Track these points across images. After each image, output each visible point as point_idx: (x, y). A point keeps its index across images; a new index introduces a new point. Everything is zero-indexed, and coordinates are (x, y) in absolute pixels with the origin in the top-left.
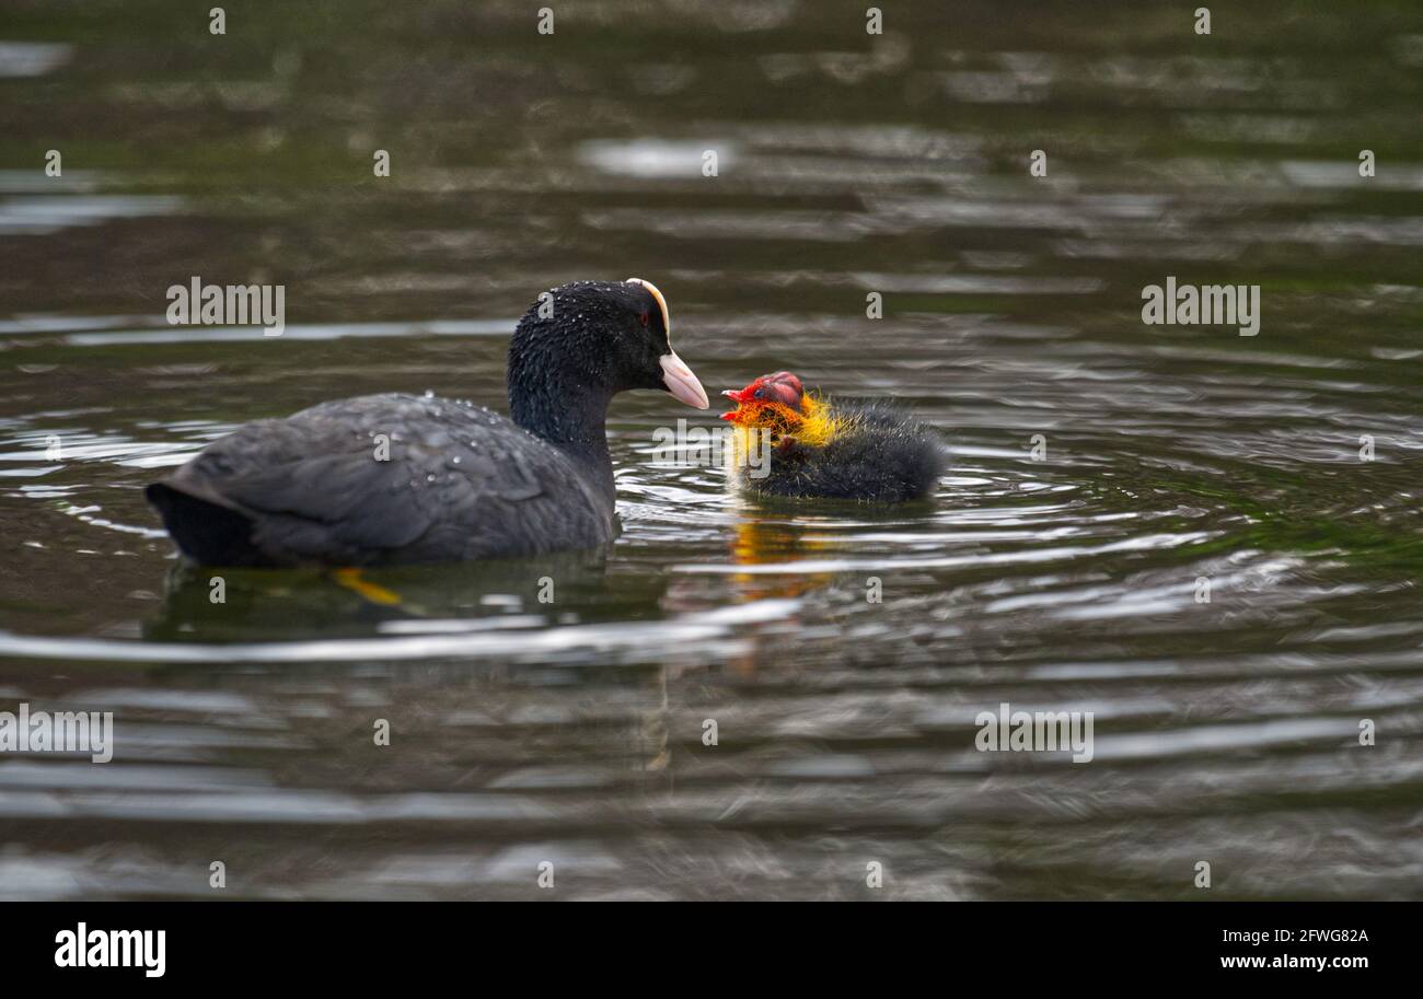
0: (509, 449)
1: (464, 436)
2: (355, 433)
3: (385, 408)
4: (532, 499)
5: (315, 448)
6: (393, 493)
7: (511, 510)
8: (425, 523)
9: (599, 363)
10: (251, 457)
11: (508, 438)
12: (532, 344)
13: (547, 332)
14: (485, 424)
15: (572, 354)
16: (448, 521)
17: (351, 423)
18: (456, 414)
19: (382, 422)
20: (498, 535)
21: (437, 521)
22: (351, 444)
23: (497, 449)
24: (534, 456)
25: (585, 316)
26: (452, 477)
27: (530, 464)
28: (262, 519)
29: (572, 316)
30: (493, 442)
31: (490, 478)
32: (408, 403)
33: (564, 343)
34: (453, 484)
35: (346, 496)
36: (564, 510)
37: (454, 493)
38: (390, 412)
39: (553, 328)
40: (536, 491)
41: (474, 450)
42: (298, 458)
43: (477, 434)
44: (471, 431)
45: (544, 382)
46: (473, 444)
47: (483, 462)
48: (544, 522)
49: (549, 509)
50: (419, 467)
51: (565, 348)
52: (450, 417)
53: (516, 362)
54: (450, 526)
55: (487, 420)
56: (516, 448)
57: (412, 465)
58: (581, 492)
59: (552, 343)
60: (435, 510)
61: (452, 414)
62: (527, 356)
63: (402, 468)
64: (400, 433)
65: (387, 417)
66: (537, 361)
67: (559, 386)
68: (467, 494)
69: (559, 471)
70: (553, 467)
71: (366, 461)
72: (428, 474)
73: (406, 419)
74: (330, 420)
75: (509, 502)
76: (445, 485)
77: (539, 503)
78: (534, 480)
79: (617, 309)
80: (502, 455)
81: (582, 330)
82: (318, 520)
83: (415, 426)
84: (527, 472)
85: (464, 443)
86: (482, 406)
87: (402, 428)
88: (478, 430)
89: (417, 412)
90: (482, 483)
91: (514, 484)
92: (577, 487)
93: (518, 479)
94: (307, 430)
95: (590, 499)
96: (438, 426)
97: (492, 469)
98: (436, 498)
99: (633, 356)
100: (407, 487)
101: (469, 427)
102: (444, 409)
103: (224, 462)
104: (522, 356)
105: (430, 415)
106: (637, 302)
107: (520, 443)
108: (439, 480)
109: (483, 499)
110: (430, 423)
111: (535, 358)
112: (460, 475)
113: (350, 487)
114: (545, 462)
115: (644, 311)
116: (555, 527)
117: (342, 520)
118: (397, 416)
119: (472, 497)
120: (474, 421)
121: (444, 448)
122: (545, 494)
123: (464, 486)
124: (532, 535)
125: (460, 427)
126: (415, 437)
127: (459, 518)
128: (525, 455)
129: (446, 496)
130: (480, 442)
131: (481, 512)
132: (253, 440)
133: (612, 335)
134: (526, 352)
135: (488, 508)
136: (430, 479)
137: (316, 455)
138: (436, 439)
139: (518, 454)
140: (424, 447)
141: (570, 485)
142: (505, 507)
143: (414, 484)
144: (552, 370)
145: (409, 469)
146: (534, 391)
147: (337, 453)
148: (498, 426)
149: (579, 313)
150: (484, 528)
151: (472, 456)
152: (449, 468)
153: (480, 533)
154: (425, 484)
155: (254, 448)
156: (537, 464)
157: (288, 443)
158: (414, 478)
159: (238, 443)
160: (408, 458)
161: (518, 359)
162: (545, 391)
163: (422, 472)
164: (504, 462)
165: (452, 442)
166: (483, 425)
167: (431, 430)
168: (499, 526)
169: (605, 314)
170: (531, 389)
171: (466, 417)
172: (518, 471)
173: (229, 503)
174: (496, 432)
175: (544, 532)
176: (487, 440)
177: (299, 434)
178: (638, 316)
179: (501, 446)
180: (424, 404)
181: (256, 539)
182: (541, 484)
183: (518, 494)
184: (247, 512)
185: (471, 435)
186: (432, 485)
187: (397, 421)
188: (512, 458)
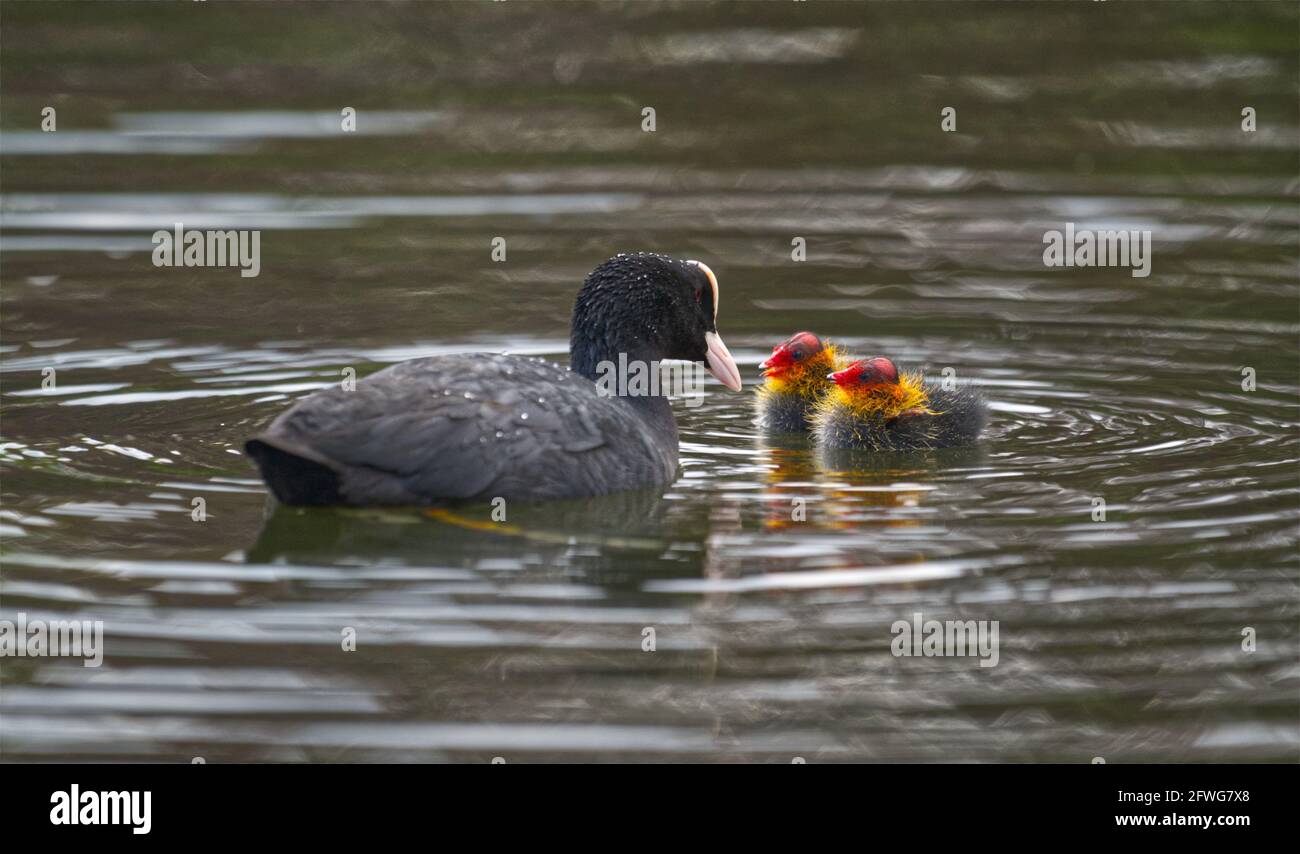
0: (576, 404)
1: (532, 393)
2: (432, 392)
3: (462, 366)
4: (594, 449)
5: (395, 407)
6: (462, 448)
7: (574, 462)
8: (492, 476)
9: (657, 321)
10: (336, 416)
11: (574, 394)
12: (598, 294)
13: (613, 285)
14: (554, 381)
15: (633, 307)
16: (513, 474)
17: (430, 383)
18: (528, 372)
19: (457, 381)
20: (561, 485)
21: (502, 474)
22: (428, 403)
23: (563, 404)
24: (598, 409)
25: (649, 277)
26: (518, 433)
27: (594, 417)
28: (349, 471)
29: (638, 275)
30: (559, 398)
31: (555, 432)
32: (484, 362)
33: (627, 296)
34: (520, 439)
35: (418, 452)
36: (625, 460)
37: (519, 448)
38: (466, 370)
39: (619, 281)
40: (599, 441)
41: (541, 406)
42: (379, 415)
43: (545, 391)
44: (540, 388)
45: (604, 330)
46: (541, 400)
47: (550, 418)
48: (605, 474)
49: (610, 459)
50: (488, 424)
51: (628, 300)
52: (520, 375)
53: (581, 309)
54: (514, 478)
55: (557, 378)
56: (582, 403)
57: (483, 423)
58: (642, 441)
59: (616, 294)
60: (501, 464)
61: (522, 371)
62: (591, 304)
63: (473, 426)
64: (473, 392)
65: (463, 376)
66: (601, 309)
67: (618, 334)
68: (532, 449)
69: (622, 422)
70: (616, 419)
71: (439, 419)
72: (498, 430)
73: (481, 377)
74: (411, 379)
75: (572, 453)
76: (512, 441)
77: (601, 454)
78: (597, 432)
79: (676, 278)
80: (567, 409)
81: (645, 288)
82: (394, 473)
83: (487, 383)
84: (591, 425)
85: (532, 400)
86: (553, 363)
87: (475, 386)
88: (548, 387)
89: (491, 371)
90: (547, 437)
91: (578, 438)
92: (639, 437)
93: (581, 432)
94: (387, 389)
95: (651, 448)
96: (510, 384)
97: (558, 424)
98: (503, 453)
99: (686, 323)
100: (476, 443)
101: (537, 383)
102: (516, 368)
103: (311, 420)
104: (588, 304)
105: (503, 374)
106: (694, 277)
107: (586, 398)
108: (507, 436)
109: (548, 453)
110: (502, 381)
111: (599, 307)
112: (527, 431)
113: (424, 443)
114: (609, 415)
115: (698, 286)
116: (614, 475)
117: (416, 472)
118: (472, 375)
119: (538, 450)
120: (543, 379)
121: (514, 405)
122: (607, 445)
123: (530, 441)
124: (592, 484)
125: (530, 384)
126: (488, 395)
127: (524, 471)
128: (589, 409)
129: (512, 451)
130: (547, 397)
131: (545, 466)
132: (339, 400)
133: (670, 298)
134: (592, 300)
135: (552, 461)
136: (499, 435)
137: (395, 413)
138: (506, 397)
139: (583, 409)
140: (495, 405)
141: (633, 435)
142: (567, 459)
143: (483, 440)
144: (612, 320)
145: (479, 427)
146: (594, 340)
147: (415, 411)
148: (566, 382)
149: (644, 273)
150: (547, 479)
151: (540, 412)
152: (517, 424)
153: (545, 484)
154: (493, 440)
155: (339, 408)
156: (600, 416)
157: (370, 402)
158: (484, 434)
159: (325, 403)
160: (479, 416)
161: (584, 306)
162: (604, 341)
163: (492, 429)
164: (568, 417)
165: (521, 398)
166: (551, 381)
167: (503, 388)
168: (562, 478)
169: (665, 279)
170: (591, 337)
171: (536, 374)
172: (581, 424)
173: (318, 457)
174: (563, 388)
175: (604, 481)
176: (554, 396)
177: (380, 394)
178: (694, 289)
179: (567, 401)
180: (498, 363)
181: (342, 490)
182: (604, 436)
183: (582, 445)
184: (335, 465)
185: (539, 392)
186: (500, 441)
187: (471, 380)
188: (576, 413)
